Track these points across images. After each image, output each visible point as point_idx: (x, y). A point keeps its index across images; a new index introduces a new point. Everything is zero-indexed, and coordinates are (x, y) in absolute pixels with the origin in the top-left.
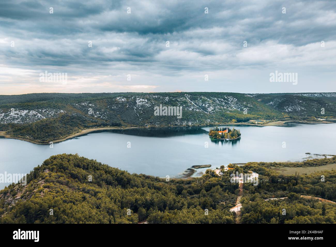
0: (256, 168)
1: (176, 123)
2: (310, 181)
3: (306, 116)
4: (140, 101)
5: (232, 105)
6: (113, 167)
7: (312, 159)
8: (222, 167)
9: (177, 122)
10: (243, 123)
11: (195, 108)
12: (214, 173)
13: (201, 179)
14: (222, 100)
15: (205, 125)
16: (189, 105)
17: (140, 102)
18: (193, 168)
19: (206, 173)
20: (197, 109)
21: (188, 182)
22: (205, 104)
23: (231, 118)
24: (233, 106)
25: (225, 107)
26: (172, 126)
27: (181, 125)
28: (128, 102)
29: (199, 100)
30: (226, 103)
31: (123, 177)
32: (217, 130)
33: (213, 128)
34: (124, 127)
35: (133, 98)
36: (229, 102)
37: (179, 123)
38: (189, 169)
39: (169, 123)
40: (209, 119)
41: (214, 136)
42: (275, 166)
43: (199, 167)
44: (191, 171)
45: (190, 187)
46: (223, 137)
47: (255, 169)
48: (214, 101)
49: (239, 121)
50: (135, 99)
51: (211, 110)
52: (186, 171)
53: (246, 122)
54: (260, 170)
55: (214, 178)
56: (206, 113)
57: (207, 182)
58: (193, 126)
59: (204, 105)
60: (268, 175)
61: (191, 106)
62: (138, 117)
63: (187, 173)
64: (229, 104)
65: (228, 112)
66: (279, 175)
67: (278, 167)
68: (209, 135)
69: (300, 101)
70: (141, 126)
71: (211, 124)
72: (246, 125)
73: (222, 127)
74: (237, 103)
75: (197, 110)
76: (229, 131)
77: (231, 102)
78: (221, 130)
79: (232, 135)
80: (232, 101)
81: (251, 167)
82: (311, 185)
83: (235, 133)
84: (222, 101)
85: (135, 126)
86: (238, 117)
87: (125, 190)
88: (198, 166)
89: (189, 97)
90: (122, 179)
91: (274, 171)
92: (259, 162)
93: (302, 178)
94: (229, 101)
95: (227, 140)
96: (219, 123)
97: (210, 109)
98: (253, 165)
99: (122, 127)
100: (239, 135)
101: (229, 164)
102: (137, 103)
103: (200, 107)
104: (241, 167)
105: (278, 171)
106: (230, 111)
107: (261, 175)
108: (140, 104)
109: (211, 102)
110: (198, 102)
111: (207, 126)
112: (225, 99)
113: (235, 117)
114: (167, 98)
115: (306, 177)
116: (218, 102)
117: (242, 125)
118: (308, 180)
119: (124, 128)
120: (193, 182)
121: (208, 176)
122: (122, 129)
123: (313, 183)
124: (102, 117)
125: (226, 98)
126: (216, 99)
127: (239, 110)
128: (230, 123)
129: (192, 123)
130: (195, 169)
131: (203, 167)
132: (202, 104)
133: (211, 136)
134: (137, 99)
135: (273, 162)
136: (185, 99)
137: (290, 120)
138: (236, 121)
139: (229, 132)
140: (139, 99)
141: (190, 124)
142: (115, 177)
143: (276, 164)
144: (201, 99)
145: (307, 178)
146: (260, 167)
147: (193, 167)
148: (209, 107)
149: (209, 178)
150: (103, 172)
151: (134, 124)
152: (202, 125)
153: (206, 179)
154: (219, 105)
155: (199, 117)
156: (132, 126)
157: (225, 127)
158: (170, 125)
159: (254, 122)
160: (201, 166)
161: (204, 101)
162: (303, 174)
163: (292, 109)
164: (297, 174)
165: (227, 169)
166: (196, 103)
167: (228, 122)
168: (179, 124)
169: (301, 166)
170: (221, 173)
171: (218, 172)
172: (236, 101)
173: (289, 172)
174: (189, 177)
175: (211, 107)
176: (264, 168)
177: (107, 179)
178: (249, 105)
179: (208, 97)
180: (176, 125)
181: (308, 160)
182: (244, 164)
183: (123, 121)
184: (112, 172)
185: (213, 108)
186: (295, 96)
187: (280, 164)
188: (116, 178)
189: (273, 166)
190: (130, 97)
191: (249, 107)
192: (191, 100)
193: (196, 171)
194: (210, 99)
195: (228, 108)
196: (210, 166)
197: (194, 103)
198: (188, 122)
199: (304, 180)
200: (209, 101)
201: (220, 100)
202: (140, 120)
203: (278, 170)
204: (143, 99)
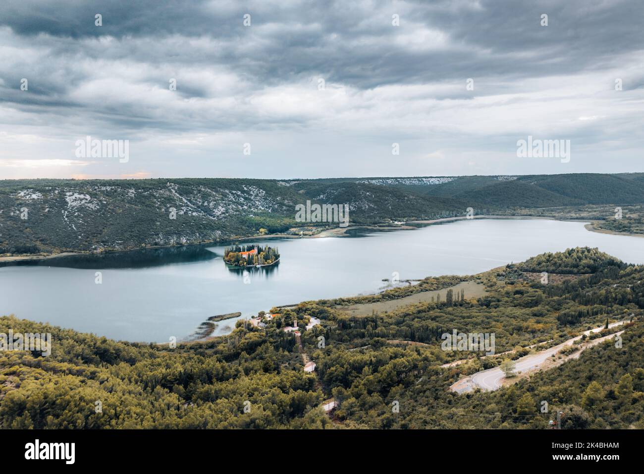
0: (315, 310)
1: (157, 240)
2: (393, 320)
3: (378, 218)
4: (73, 197)
5: (257, 202)
7: (392, 289)
8: (262, 315)
9: (159, 237)
10: (279, 235)
11: (190, 210)
12: (249, 325)
13: (231, 337)
14: (239, 193)
15: (212, 241)
16: (178, 204)
17: (75, 200)
18: (211, 322)
19: (237, 327)
20: (193, 212)
21: (210, 345)
22: (209, 202)
23: (258, 226)
24: (259, 203)
25: (245, 207)
26: (149, 246)
27: (166, 243)
28: (46, 202)
29: (197, 194)
30: (246, 199)
32: (238, 250)
33: (229, 248)
34: (45, 254)
35: (56, 192)
36: (252, 197)
37: (161, 240)
38: (204, 324)
39: (143, 241)
40: (218, 229)
41: (235, 262)
42: (342, 305)
43: (222, 318)
44: (209, 325)
45: (216, 353)
46: (250, 261)
47: (313, 312)
48: (225, 195)
49: (272, 231)
50: (62, 194)
51: (220, 213)
52: (200, 328)
53: (284, 232)
54: (321, 313)
55: (252, 333)
56: (212, 218)
57: (243, 341)
58: (191, 245)
59: (206, 204)
60: (334, 319)
61: (182, 206)
62: (75, 233)
63: (202, 331)
64: (252, 200)
65: (251, 216)
66: (350, 317)
67: (346, 305)
68: (225, 261)
69: (368, 193)
70: (84, 250)
71: (223, 240)
72: (284, 238)
73: (246, 246)
74: (265, 199)
75: (194, 214)
76: (260, 250)
77: (255, 196)
78: (244, 251)
79: (266, 258)
80: (257, 194)
81: (307, 310)
82: (395, 327)
83: (271, 253)
84: (238, 196)
85: (71, 249)
86: (270, 224)
88: (219, 317)
89: (176, 188)
91: (341, 311)
92: (317, 300)
93: (382, 319)
94: (252, 195)
95: (258, 266)
96: (238, 237)
97: (219, 211)
98: (309, 306)
99: (41, 253)
100: (277, 257)
101: (271, 309)
102: (67, 203)
103: (199, 207)
104: (292, 311)
105: (347, 312)
106: (255, 214)
107: (324, 321)
108: (74, 204)
109: (218, 197)
110: (194, 197)
112: (243, 192)
113: (264, 224)
114: (132, 192)
115: (386, 316)
116: (231, 197)
117: (277, 238)
118: (390, 321)
119: (44, 256)
120: (219, 343)
121: (243, 331)
122: (41, 257)
123: (398, 323)
125: (245, 189)
126: (227, 191)
127: (270, 211)
128: (256, 236)
129: (188, 240)
130: (215, 323)
131: (228, 318)
132: (203, 202)
133: (228, 262)
134: (68, 194)
135: (337, 298)
136: (168, 193)
137: (355, 226)
138: (267, 232)
139: (259, 253)
140: (71, 193)
141: (184, 241)
143: (343, 301)
144: (200, 191)
145: (389, 317)
146: (321, 307)
147: (210, 319)
148: (216, 206)
149: (245, 334)
151: (66, 245)
152: (207, 241)
153: (240, 337)
154: (234, 203)
155: (200, 228)
156: (62, 252)
157: (251, 244)
158: (143, 245)
159: (297, 233)
160: (225, 315)
161: (205, 197)
162: (382, 312)
163: (355, 207)
164: (375, 313)
165: (270, 317)
166: (190, 200)
167: (252, 234)
168: (162, 242)
169: (378, 301)
170: (262, 324)
171: (255, 323)
172: (263, 194)
173: (363, 311)
174: (207, 337)
175: (220, 207)
176: (326, 308)
178: (286, 202)
179: (213, 188)
180: (156, 244)
181: (386, 291)
182: (295, 305)
183: (40, 241)
185: (224, 209)
186: (359, 184)
187: (349, 301)
189: (339, 304)
190: (50, 190)
191: (286, 206)
192: (181, 195)
193: (217, 326)
194: (217, 192)
195: (250, 207)
196: (239, 315)
197: (188, 200)
198: (179, 238)
199: (385, 321)
200: (214, 196)
201: (235, 193)
202: (80, 237)
203: (347, 309)
204: (80, 194)
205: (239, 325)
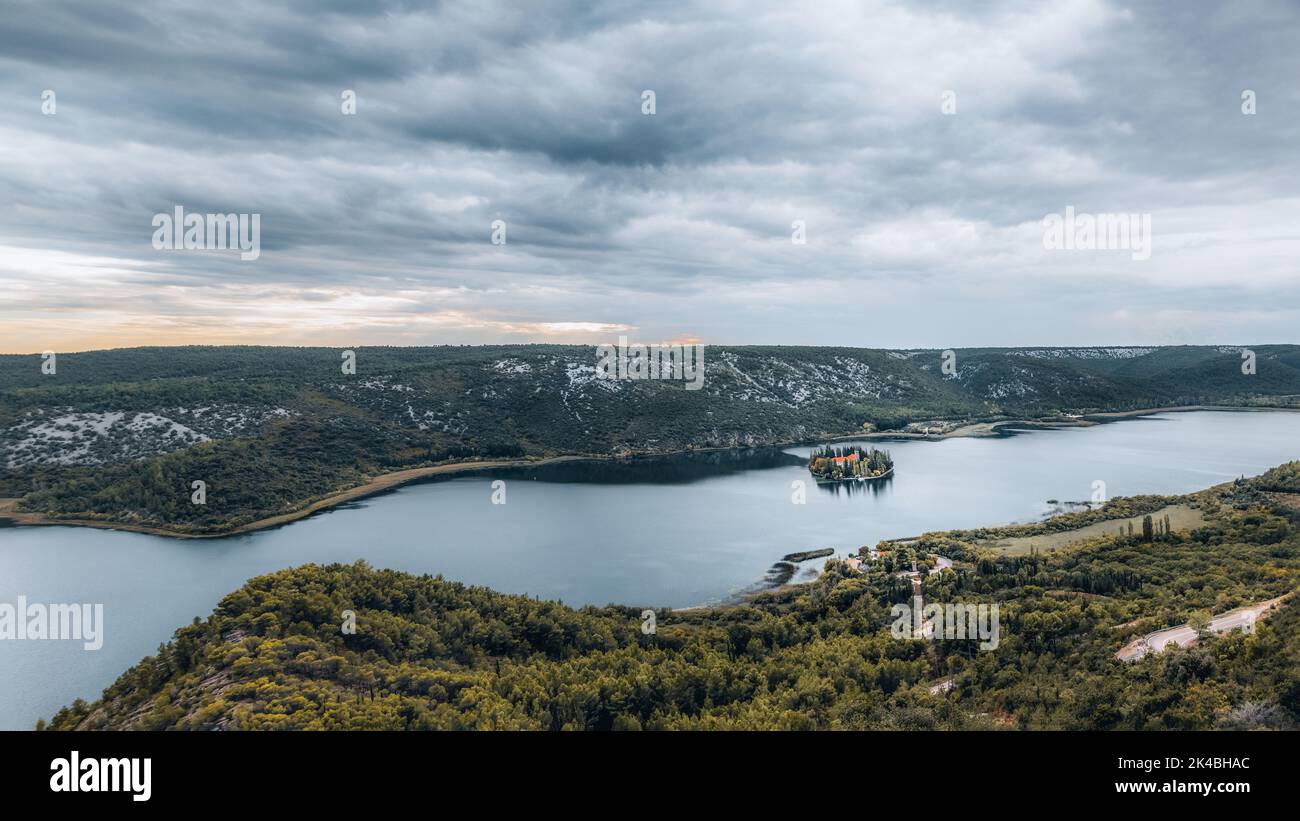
0: (943, 545)
1: (709, 439)
2: (1062, 562)
3: (1040, 409)
4: (578, 371)
5: (858, 383)
6: (508, 594)
7: (1061, 514)
8: (864, 551)
9: (712, 435)
10: (894, 433)
11: (758, 394)
12: (845, 567)
13: (817, 586)
14: (830, 368)
15: (792, 441)
16: (738, 385)
17: (581, 375)
18: (788, 562)
19: (827, 571)
20: (762, 396)
21: (785, 597)
22: (785, 383)
23: (861, 419)
24: (861, 385)
25: (841, 390)
26: (697, 448)
27: (723, 443)
28: (537, 377)
29: (766, 370)
30: (840, 377)
31: (549, 622)
32: (830, 454)
33: (817, 450)
34: (533, 458)
35: (553, 362)
37: (716, 438)
38: (777, 565)
39: (688, 440)
40: (801, 423)
41: (825, 472)
42: (986, 538)
43: (804, 557)
44: (786, 569)
45: (793, 609)
46: (848, 472)
47: (942, 549)
48: (809, 372)
49: (881, 426)
50: (562, 366)
51: (802, 398)
52: (772, 572)
53: (900, 429)
54: (953, 551)
55: (848, 580)
56: (790, 405)
57: (834, 591)
58: (761, 447)
59: (781, 384)
60: (974, 560)
61: (745, 387)
62: (579, 425)
63: (776, 575)
64: (850, 380)
65: (850, 403)
66: (997, 557)
67: (992, 538)
68: (811, 471)
69: (1024, 371)
70: (593, 452)
71: (809, 439)
72: (900, 438)
73: (841, 447)
74: (870, 378)
75: (764, 399)
76: (863, 455)
77: (855, 373)
78: (839, 455)
79: (873, 467)
80: (857, 370)
81: (932, 545)
82: (1064, 572)
83: (879, 460)
84: (829, 373)
85: (573, 451)
86: (879, 415)
87: (559, 665)
88: (800, 554)
89: (735, 360)
90: (546, 629)
91: (984, 548)
92: (948, 531)
93: (1045, 560)
94: (849, 372)
95: (860, 479)
96: (832, 434)
97: (800, 397)
98: (935, 540)
99: (527, 457)
100: (889, 465)
101: (878, 543)
102: (569, 379)
103: (770, 389)
104: (909, 546)
105: (993, 549)
106: (856, 401)
107: (957, 562)
108: (579, 381)
109: (799, 374)
110: (763, 375)
111: (798, 444)
112: (836, 366)
113: (869, 415)
115: (1052, 555)
116: (819, 375)
117: (890, 436)
118: (1057, 562)
119: (531, 461)
120: (798, 595)
121: (834, 576)
122: (527, 463)
123: (1068, 567)
124: (446, 427)
125: (839, 362)
126: (812, 366)
127: (877, 396)
128: (858, 434)
129: (755, 438)
130: (795, 564)
131: (815, 557)
132: (777, 382)
133: (816, 473)
134: (570, 365)
135: (979, 528)
136: (723, 367)
137: (1007, 420)
138: (875, 428)
139: (861, 459)
140: (575, 365)
141: (751, 440)
142: (521, 625)
143: (988, 533)
144: (771, 365)
145: (1056, 556)
146: (952, 542)
147: (788, 558)
148: (796, 388)
149: (838, 581)
150: (471, 614)
151: (566, 444)
152: (785, 442)
153: (831, 585)
154: (823, 383)
155: (774, 420)
156: (560, 455)
157: (849, 445)
158: (690, 446)
159: (919, 429)
160: (809, 553)
161: (779, 374)
162: (1047, 551)
163: (1006, 392)
164: (1035, 551)
165: (876, 555)
166: (756, 378)
167: (853, 431)
168: (717, 442)
169: (1041, 533)
170: (865, 567)
171: (854, 564)
172: (866, 370)
173: (1018, 548)
174: (782, 586)
175: (802, 390)
176: (961, 543)
177: (491, 636)
178: (901, 382)
179: (791, 361)
180: (708, 445)
181: (1053, 518)
182: (915, 539)
183: (528, 437)
184: (505, 609)
185: (808, 392)
186: (1011, 357)
187: (996, 532)
188: (525, 628)
189: (982, 538)
190: (544, 360)
191: (902, 389)
192: (742, 371)
193: (798, 568)
194: (796, 366)
195: (847, 390)
196: (831, 552)
197: (753, 378)
198: (742, 435)
199: (1049, 562)
200: (793, 373)
201: (824, 369)
202: (587, 432)
203: (994, 545)
204: (588, 365)
205: (829, 567)
